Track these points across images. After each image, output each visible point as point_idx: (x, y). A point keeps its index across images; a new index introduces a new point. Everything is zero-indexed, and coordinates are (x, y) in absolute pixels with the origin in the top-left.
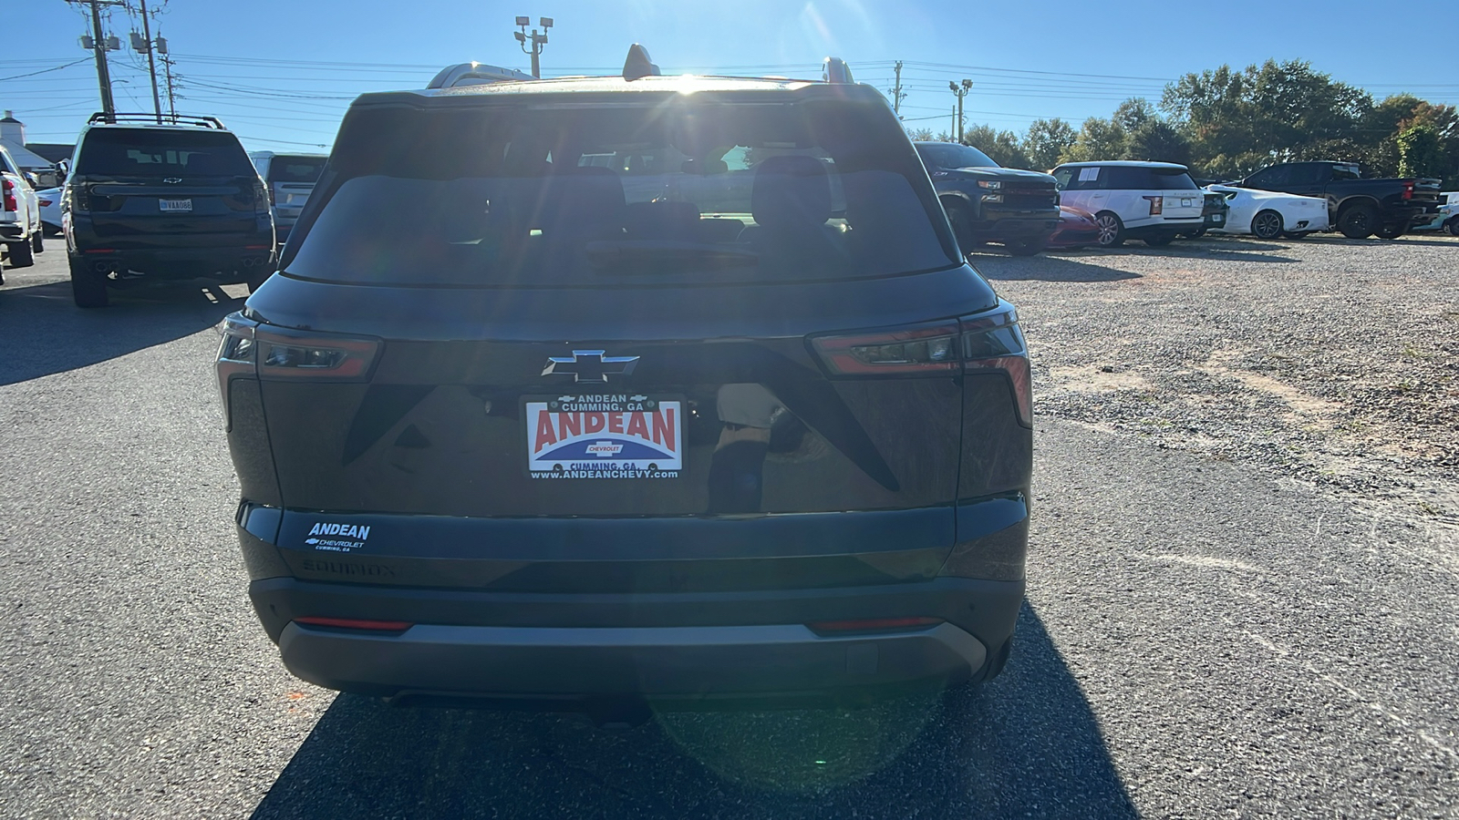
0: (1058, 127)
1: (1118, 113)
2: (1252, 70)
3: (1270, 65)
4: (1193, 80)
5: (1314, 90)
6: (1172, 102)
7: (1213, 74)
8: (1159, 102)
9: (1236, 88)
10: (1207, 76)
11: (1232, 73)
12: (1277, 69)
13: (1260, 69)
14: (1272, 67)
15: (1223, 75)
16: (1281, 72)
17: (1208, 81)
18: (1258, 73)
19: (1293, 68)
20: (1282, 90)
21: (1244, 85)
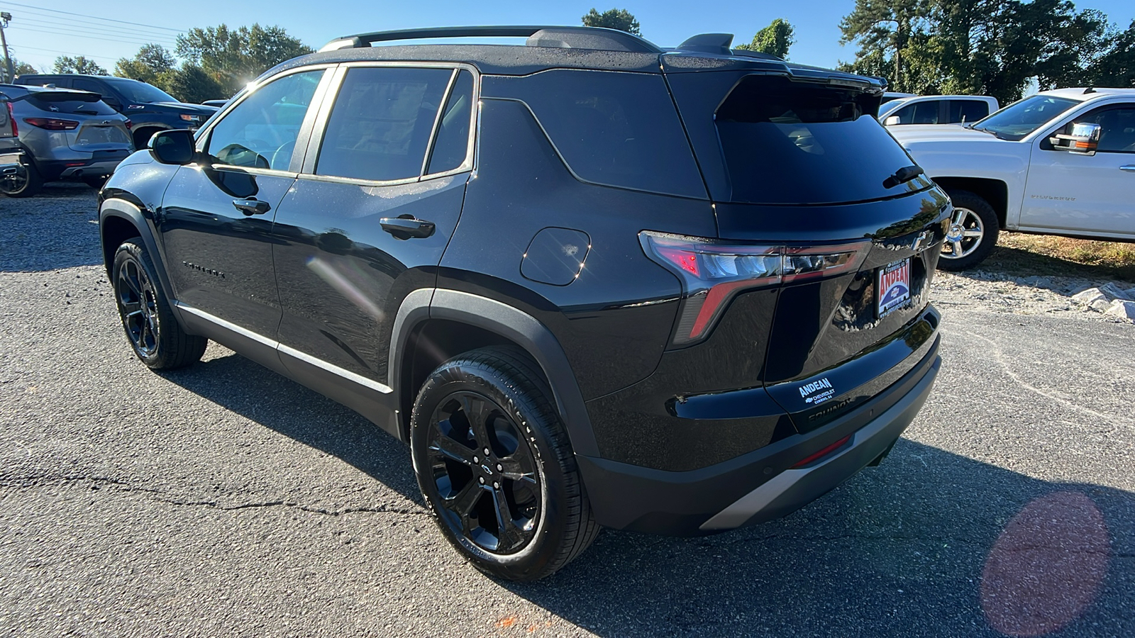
0: (85, 64)
1: (139, 56)
2: (244, 30)
3: (256, 28)
4: (200, 33)
5: (292, 50)
6: (186, 50)
7: (216, 30)
8: (175, 49)
9: (236, 42)
10: (210, 31)
11: (230, 30)
12: (263, 32)
13: (250, 29)
14: (259, 30)
15: (223, 31)
16: (266, 34)
17: (213, 36)
18: (249, 33)
19: (274, 32)
20: (269, 47)
21: (242, 42)
